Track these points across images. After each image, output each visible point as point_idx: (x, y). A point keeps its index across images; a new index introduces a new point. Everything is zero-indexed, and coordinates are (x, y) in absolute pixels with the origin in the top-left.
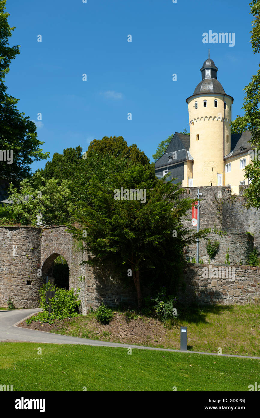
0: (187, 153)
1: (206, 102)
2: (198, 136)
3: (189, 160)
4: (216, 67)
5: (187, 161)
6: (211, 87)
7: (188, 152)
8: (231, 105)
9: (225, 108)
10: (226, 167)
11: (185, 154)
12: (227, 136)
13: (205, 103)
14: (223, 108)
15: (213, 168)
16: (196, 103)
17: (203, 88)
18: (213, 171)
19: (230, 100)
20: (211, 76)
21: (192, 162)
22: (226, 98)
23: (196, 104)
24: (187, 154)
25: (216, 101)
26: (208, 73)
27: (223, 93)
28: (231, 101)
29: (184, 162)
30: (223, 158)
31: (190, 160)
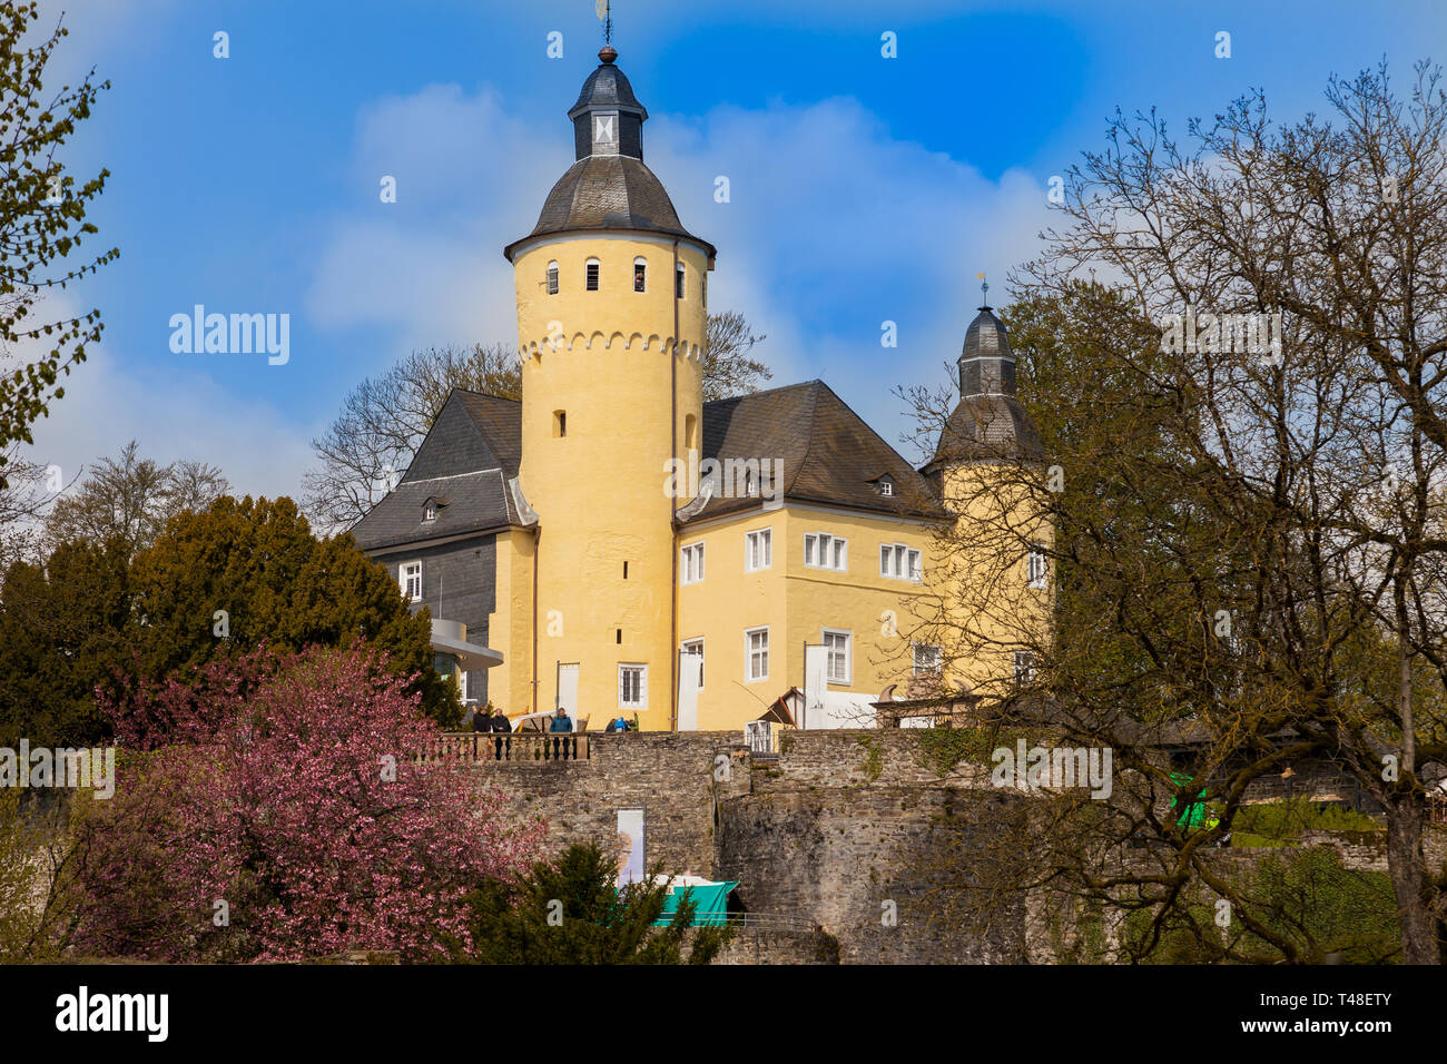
0: (508, 487)
1: (596, 267)
2: (562, 417)
3: (520, 526)
4: (640, 106)
5: (512, 528)
6: (617, 199)
7: (512, 483)
8: (705, 275)
9: (679, 294)
10: (683, 557)
11: (498, 492)
12: (690, 419)
13: (593, 273)
14: (672, 296)
15: (626, 563)
16: (553, 266)
17: (585, 202)
18: (625, 577)
19: (701, 255)
20: (615, 144)
21: (533, 532)
22: (684, 248)
23: (554, 275)
24: (510, 495)
25: (640, 262)
26: (605, 130)
27: (670, 226)
28: (705, 259)
29: (495, 534)
30: (670, 519)
31: (525, 527)
